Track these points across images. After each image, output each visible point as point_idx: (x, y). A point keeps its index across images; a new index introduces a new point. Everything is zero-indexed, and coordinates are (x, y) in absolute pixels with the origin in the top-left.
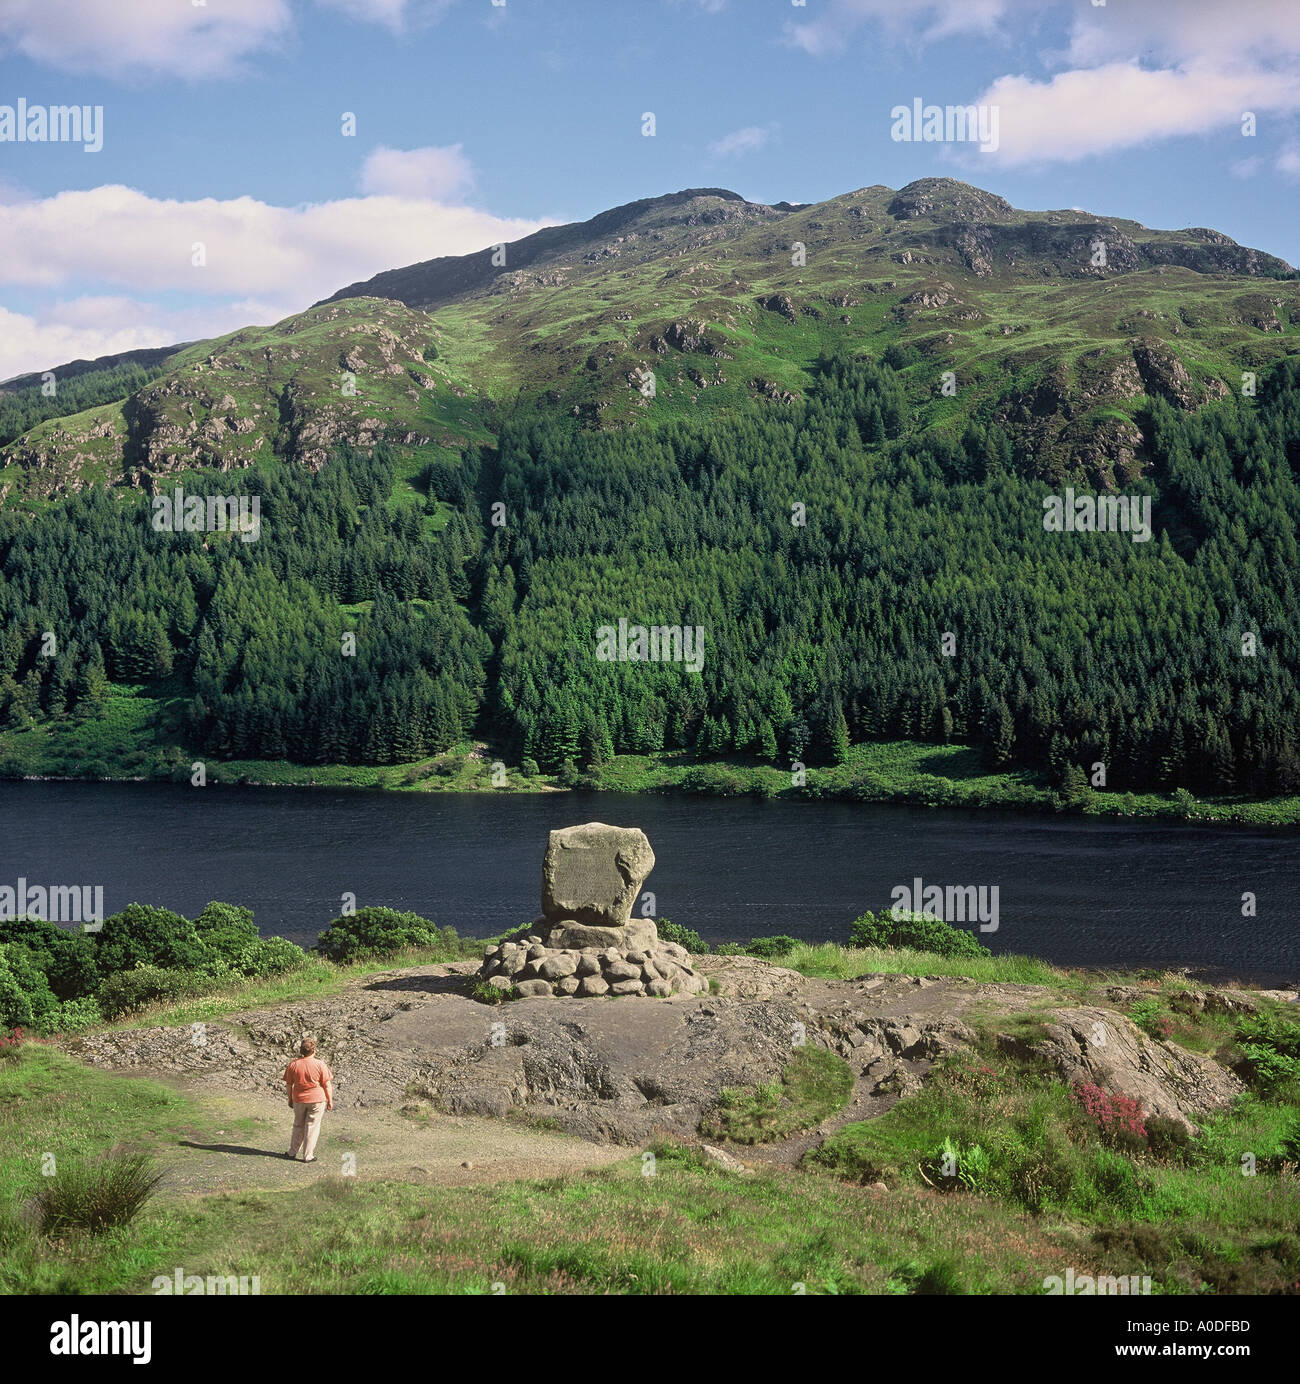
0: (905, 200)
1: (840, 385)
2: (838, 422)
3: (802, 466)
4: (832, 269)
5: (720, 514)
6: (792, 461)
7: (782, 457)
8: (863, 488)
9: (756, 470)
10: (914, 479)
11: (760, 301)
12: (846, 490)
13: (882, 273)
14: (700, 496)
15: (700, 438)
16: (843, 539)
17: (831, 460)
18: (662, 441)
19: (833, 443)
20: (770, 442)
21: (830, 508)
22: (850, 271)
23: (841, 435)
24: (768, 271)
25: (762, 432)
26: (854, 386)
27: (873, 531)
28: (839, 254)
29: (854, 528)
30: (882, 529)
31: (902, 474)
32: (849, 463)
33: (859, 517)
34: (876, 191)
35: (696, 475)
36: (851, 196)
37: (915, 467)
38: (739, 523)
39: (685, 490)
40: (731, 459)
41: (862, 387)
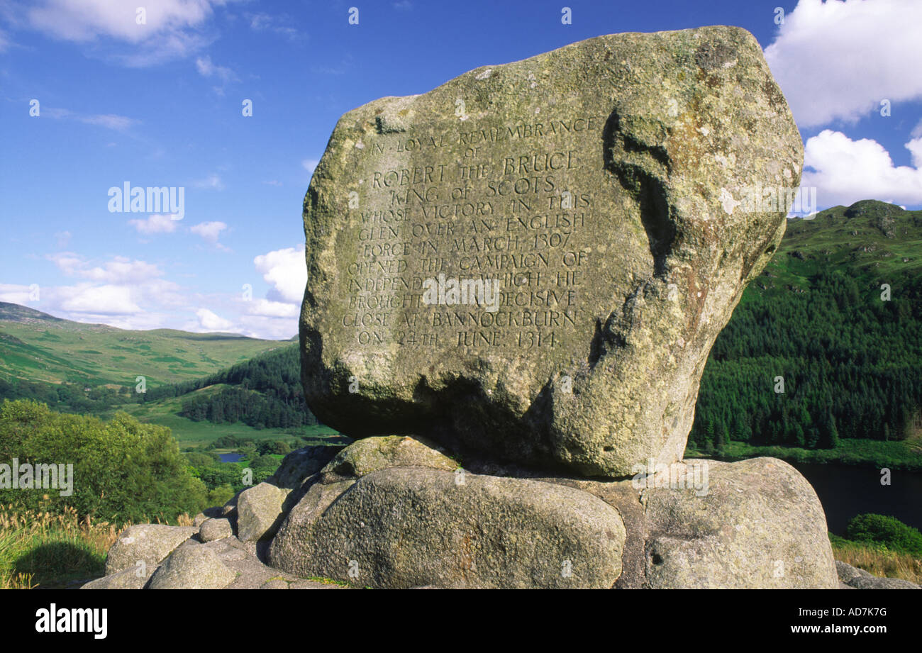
0: (853, 210)
1: (827, 283)
2: (827, 300)
3: (810, 318)
4: (820, 240)
5: (774, 336)
6: (805, 314)
7: (801, 314)
8: (840, 326)
9: (789, 320)
10: (864, 322)
11: (789, 254)
12: (831, 327)
13: (843, 240)
14: (765, 329)
15: (764, 307)
16: (831, 347)
17: (823, 314)
18: (748, 309)
19: (824, 308)
20: (795, 307)
21: (825, 334)
22: (830, 240)
23: (828, 305)
24: (791, 242)
25: (791, 304)
26: (833, 283)
27: (845, 343)
28: (823, 233)
29: (836, 342)
30: (849, 342)
31: (858, 320)
32: (833, 316)
33: (838, 338)
34: (840, 207)
35: (763, 319)
36: (828, 210)
37: (864, 316)
38: (782, 341)
39: (757, 327)
40: (778, 316)
41: (837, 284)
